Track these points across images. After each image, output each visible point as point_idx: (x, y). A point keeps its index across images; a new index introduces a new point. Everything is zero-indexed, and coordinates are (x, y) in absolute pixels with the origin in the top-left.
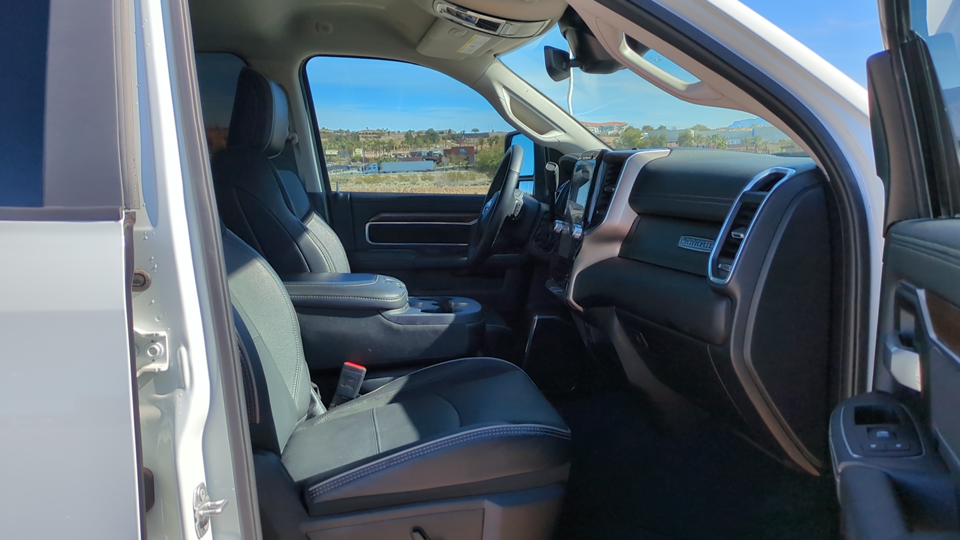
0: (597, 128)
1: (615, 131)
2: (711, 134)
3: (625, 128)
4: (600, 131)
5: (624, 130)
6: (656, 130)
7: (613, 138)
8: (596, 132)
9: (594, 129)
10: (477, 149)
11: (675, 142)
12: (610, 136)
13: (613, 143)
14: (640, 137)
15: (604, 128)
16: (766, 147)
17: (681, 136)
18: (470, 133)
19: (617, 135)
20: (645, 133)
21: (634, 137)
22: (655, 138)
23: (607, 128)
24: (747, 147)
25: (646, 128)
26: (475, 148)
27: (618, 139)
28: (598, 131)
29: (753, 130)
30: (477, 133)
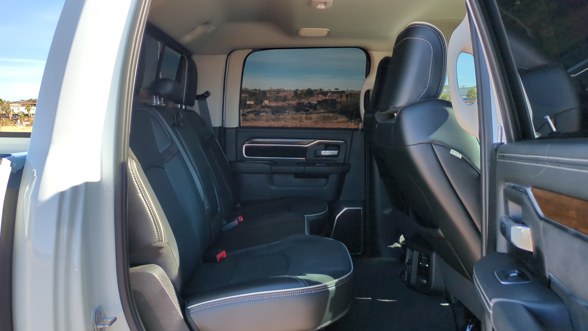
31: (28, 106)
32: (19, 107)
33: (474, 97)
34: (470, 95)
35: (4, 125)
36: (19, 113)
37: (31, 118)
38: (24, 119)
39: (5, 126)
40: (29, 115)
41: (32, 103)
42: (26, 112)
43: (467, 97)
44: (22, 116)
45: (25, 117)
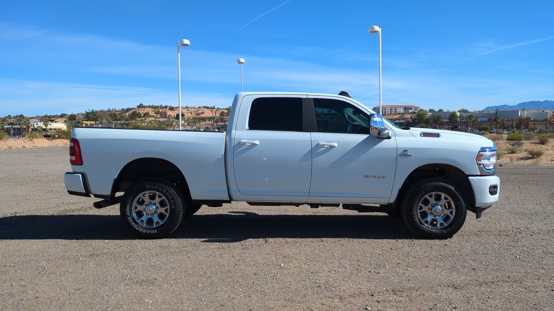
0: (403, 109)
1: (413, 110)
2: (469, 115)
3: (419, 109)
4: (404, 111)
5: (418, 110)
6: (437, 111)
7: (411, 115)
8: (401, 112)
9: (400, 110)
10: (330, 121)
11: (447, 119)
12: (410, 113)
13: (411, 118)
14: (426, 115)
15: (407, 108)
16: (503, 123)
17: (451, 115)
18: (327, 113)
19: (415, 113)
20: (430, 113)
21: (423, 115)
22: (435, 116)
23: (409, 108)
24: (491, 123)
25: (431, 111)
26: (329, 121)
27: (414, 115)
28: (403, 111)
29: (496, 112)
30: (330, 113)
31: (46, 122)
32: (38, 122)
33: (456, 121)
34: (452, 119)
35: (34, 137)
36: (38, 128)
37: (49, 132)
38: (42, 133)
39: (36, 138)
40: (47, 130)
41: (48, 119)
42: (44, 127)
43: (449, 121)
44: (41, 130)
45: (43, 131)
